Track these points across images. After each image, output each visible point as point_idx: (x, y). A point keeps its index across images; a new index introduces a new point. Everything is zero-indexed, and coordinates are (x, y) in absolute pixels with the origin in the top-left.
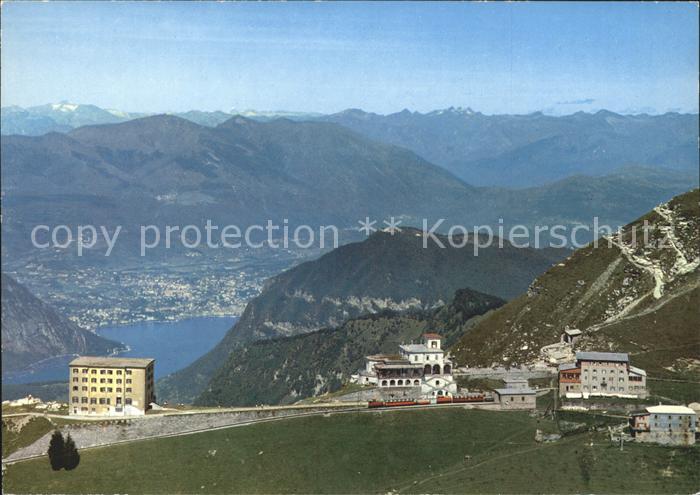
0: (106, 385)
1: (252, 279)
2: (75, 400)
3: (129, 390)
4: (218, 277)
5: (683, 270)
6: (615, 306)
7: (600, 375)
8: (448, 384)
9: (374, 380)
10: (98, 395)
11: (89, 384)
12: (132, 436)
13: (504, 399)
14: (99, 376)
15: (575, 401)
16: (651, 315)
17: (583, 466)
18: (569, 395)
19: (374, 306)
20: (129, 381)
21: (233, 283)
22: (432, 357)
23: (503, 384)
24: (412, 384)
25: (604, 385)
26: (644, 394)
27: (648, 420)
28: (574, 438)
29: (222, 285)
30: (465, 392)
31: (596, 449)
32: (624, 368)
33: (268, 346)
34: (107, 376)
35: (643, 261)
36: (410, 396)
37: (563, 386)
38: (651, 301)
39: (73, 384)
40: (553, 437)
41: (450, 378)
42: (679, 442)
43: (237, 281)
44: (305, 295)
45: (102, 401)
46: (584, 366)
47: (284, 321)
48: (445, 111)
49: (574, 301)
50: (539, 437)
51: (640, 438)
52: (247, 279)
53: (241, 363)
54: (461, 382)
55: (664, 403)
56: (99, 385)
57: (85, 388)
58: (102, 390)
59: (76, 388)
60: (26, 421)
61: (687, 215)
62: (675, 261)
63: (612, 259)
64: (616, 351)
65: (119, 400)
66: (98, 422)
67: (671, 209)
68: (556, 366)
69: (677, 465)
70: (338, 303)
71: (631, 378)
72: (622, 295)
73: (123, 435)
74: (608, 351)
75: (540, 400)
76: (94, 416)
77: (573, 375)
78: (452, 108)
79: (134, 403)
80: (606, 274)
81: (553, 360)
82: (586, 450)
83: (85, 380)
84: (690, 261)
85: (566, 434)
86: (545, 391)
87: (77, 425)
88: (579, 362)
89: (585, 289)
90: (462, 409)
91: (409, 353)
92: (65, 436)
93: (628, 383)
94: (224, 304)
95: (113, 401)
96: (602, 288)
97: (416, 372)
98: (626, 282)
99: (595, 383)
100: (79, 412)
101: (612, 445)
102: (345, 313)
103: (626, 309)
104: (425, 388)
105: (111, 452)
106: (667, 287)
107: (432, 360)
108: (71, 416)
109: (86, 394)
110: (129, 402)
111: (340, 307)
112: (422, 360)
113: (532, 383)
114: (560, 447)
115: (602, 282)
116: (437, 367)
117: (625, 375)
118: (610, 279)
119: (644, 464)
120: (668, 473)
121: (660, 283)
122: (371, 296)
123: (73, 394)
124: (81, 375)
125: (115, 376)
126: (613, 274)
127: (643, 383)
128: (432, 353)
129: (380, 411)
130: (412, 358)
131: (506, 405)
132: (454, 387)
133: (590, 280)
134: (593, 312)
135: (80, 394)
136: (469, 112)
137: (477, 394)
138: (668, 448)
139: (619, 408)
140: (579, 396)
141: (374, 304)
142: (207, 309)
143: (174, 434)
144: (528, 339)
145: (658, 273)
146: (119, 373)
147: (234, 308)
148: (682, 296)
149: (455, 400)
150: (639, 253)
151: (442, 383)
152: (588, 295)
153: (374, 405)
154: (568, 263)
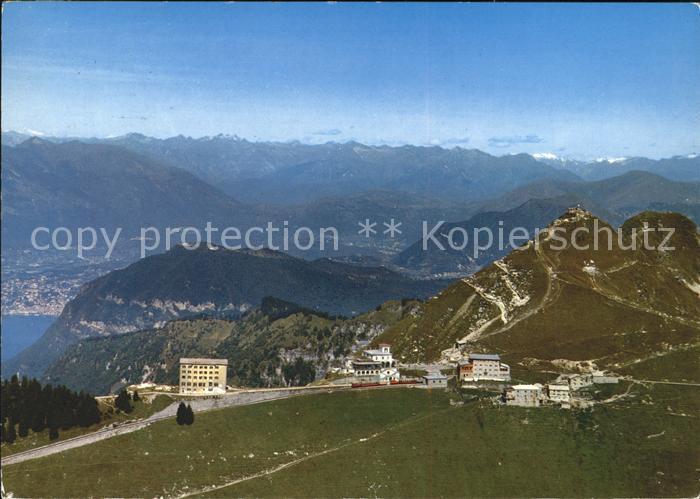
0: (203, 375)
1: (52, 282)
2: (183, 384)
3: (216, 378)
4: (22, 280)
5: (518, 304)
6: (475, 325)
7: (484, 367)
8: (394, 373)
9: (353, 371)
10: (198, 381)
11: (192, 375)
12: (221, 405)
13: (430, 382)
14: (198, 370)
15: (469, 383)
16: (506, 332)
17: (478, 418)
18: (466, 379)
19: (176, 309)
20: (217, 373)
21: (35, 285)
22: (385, 357)
23: (426, 373)
24: (375, 373)
25: (486, 374)
26: (508, 378)
27: (513, 393)
28: (472, 404)
29: (26, 287)
30: (404, 378)
31: (486, 409)
32: (498, 364)
33: (100, 342)
34: (203, 370)
35: (491, 297)
36: (373, 381)
37: (462, 374)
38: (500, 323)
39: (182, 375)
40: (460, 403)
41: (395, 370)
42: (531, 405)
43: (39, 285)
44: (115, 299)
45: (200, 385)
46: (475, 362)
47: (97, 320)
48: (215, 138)
49: (446, 322)
50: (452, 403)
51: (509, 403)
52: (48, 282)
53: (76, 356)
54: (402, 372)
55: (522, 384)
56: (198, 375)
57: (189, 377)
58: (200, 378)
59: (184, 377)
60: (153, 397)
61: (518, 268)
62: (512, 297)
63: (469, 296)
64: (487, 354)
65: (210, 384)
66: (201, 397)
67: (506, 263)
68: (455, 362)
69: (530, 417)
70: (145, 306)
71: (501, 370)
72: (479, 318)
73: (216, 404)
74: (483, 353)
75: (449, 382)
76: (195, 393)
77: (468, 368)
78: (221, 135)
79: (220, 385)
80: (467, 304)
81: (452, 359)
82: (480, 410)
83: (190, 372)
84: (522, 298)
85: (467, 401)
86: (451, 377)
87: (189, 398)
88: (471, 361)
89: (453, 314)
90: (406, 388)
91: (372, 356)
92: (187, 405)
93: (500, 372)
94: (28, 304)
95: (207, 385)
96: (464, 314)
97: (377, 366)
98: (480, 310)
99: (481, 372)
100: (186, 392)
101: (494, 407)
102: (150, 314)
103: (483, 327)
104: (382, 376)
105: (212, 414)
106: (509, 314)
107: (385, 360)
108: (181, 394)
109: (190, 380)
110: (216, 385)
111: (146, 309)
112: (380, 359)
113: (443, 372)
114: (464, 409)
115: (463, 310)
116: (388, 363)
117: (498, 368)
118: (469, 309)
119: (512, 417)
120: (526, 422)
121: (504, 312)
122: (173, 299)
123: (182, 380)
124: (187, 369)
125: (208, 370)
126: (471, 304)
127: (508, 372)
128: (384, 355)
129: (359, 389)
130: (374, 358)
131: (431, 386)
132: (398, 375)
133: (456, 309)
134: (460, 328)
135: (186, 380)
136: (235, 139)
137: (411, 379)
138: (525, 408)
139: (494, 386)
140: (471, 380)
141: (175, 307)
142: (13, 308)
143: (245, 403)
144: (418, 345)
145: (501, 304)
146: (211, 368)
147: (37, 307)
148: (523, 321)
149: (400, 382)
150: (488, 292)
151: (391, 373)
152: (455, 318)
153: (354, 386)
154: (440, 297)
